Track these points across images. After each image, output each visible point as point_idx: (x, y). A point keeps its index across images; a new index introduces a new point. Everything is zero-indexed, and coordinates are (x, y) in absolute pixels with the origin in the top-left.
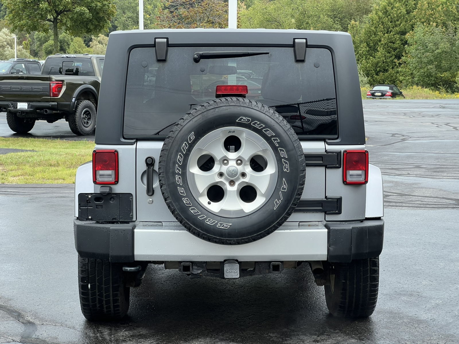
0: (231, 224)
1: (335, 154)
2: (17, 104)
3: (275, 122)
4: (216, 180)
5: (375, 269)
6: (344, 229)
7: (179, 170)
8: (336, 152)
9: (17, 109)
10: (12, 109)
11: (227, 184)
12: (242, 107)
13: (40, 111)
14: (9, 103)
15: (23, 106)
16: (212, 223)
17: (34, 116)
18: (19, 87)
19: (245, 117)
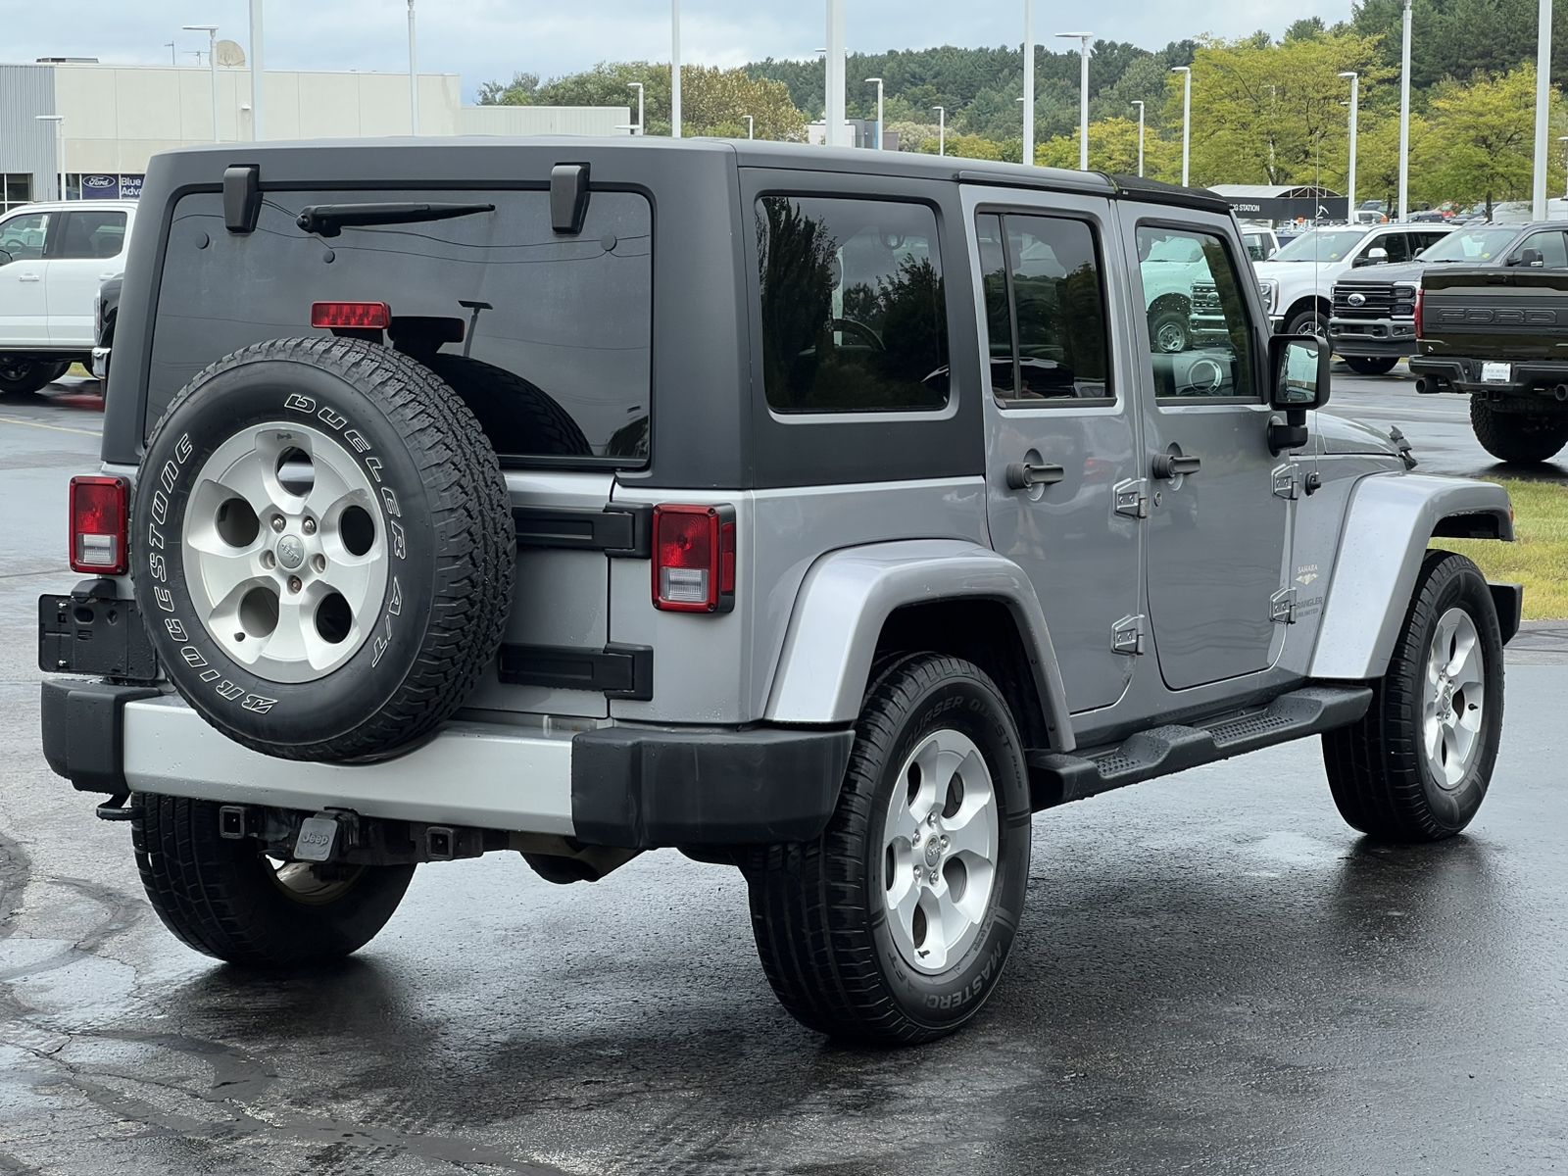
0: (276, 701)
1: (626, 513)
2: (1482, 365)
3: (376, 412)
4: (253, 570)
5: (841, 889)
6: (609, 745)
7: (159, 540)
8: (629, 510)
9: (1480, 382)
10: (1465, 382)
11: (283, 585)
12: (298, 366)
13: (1546, 390)
14: (1456, 363)
15: (1497, 372)
16: (230, 695)
17: (1531, 408)
18: (1488, 309)
19: (303, 394)
